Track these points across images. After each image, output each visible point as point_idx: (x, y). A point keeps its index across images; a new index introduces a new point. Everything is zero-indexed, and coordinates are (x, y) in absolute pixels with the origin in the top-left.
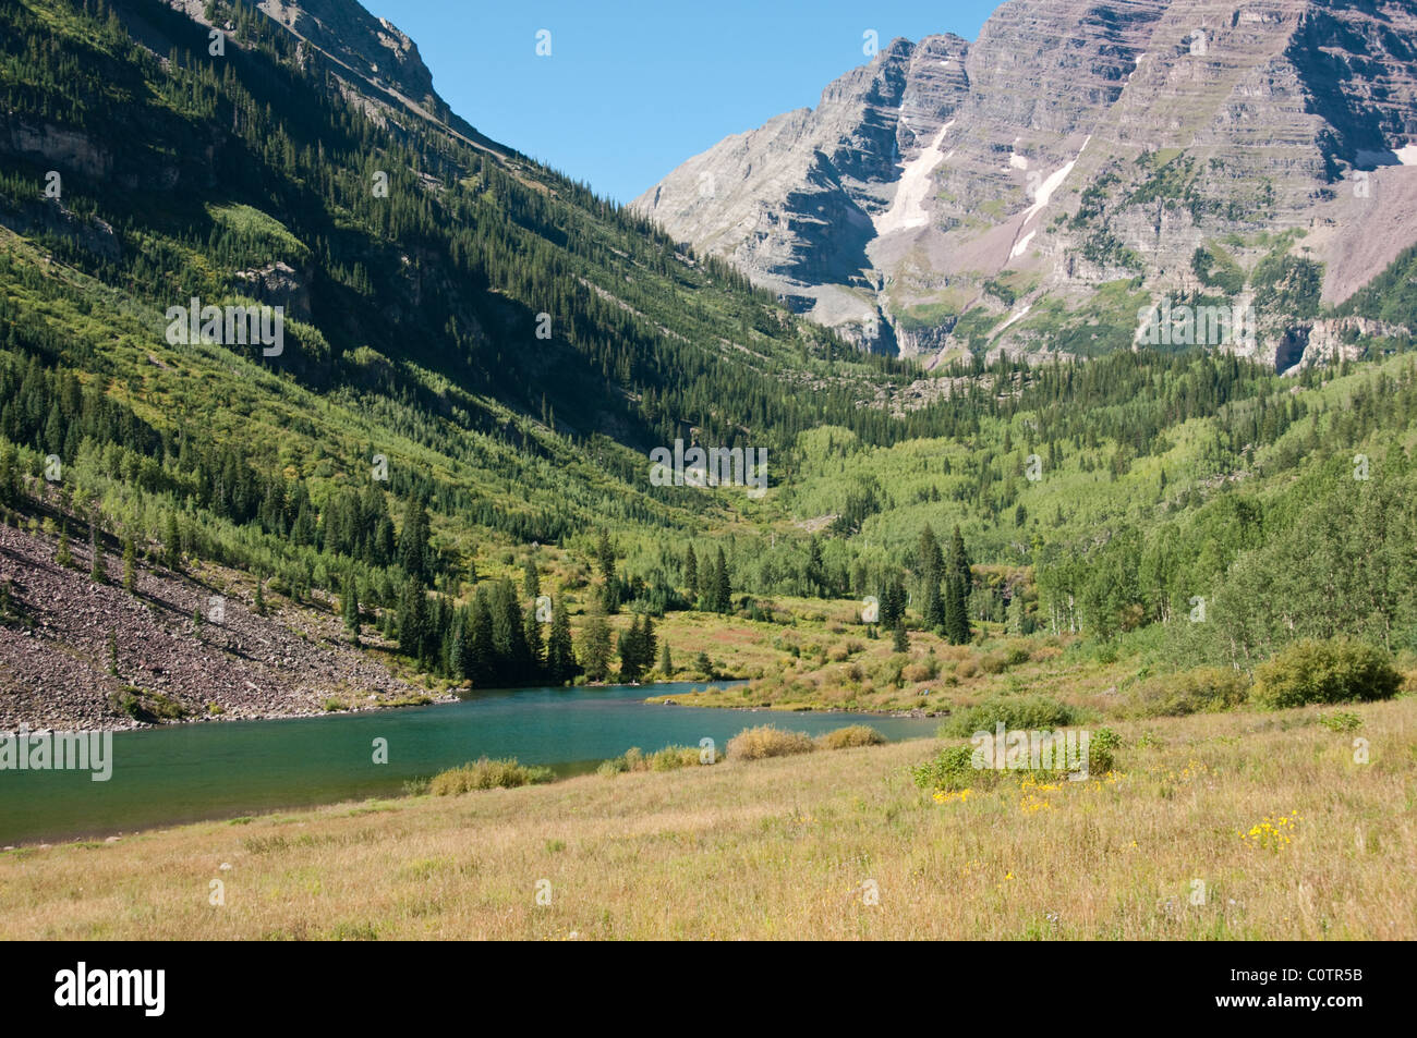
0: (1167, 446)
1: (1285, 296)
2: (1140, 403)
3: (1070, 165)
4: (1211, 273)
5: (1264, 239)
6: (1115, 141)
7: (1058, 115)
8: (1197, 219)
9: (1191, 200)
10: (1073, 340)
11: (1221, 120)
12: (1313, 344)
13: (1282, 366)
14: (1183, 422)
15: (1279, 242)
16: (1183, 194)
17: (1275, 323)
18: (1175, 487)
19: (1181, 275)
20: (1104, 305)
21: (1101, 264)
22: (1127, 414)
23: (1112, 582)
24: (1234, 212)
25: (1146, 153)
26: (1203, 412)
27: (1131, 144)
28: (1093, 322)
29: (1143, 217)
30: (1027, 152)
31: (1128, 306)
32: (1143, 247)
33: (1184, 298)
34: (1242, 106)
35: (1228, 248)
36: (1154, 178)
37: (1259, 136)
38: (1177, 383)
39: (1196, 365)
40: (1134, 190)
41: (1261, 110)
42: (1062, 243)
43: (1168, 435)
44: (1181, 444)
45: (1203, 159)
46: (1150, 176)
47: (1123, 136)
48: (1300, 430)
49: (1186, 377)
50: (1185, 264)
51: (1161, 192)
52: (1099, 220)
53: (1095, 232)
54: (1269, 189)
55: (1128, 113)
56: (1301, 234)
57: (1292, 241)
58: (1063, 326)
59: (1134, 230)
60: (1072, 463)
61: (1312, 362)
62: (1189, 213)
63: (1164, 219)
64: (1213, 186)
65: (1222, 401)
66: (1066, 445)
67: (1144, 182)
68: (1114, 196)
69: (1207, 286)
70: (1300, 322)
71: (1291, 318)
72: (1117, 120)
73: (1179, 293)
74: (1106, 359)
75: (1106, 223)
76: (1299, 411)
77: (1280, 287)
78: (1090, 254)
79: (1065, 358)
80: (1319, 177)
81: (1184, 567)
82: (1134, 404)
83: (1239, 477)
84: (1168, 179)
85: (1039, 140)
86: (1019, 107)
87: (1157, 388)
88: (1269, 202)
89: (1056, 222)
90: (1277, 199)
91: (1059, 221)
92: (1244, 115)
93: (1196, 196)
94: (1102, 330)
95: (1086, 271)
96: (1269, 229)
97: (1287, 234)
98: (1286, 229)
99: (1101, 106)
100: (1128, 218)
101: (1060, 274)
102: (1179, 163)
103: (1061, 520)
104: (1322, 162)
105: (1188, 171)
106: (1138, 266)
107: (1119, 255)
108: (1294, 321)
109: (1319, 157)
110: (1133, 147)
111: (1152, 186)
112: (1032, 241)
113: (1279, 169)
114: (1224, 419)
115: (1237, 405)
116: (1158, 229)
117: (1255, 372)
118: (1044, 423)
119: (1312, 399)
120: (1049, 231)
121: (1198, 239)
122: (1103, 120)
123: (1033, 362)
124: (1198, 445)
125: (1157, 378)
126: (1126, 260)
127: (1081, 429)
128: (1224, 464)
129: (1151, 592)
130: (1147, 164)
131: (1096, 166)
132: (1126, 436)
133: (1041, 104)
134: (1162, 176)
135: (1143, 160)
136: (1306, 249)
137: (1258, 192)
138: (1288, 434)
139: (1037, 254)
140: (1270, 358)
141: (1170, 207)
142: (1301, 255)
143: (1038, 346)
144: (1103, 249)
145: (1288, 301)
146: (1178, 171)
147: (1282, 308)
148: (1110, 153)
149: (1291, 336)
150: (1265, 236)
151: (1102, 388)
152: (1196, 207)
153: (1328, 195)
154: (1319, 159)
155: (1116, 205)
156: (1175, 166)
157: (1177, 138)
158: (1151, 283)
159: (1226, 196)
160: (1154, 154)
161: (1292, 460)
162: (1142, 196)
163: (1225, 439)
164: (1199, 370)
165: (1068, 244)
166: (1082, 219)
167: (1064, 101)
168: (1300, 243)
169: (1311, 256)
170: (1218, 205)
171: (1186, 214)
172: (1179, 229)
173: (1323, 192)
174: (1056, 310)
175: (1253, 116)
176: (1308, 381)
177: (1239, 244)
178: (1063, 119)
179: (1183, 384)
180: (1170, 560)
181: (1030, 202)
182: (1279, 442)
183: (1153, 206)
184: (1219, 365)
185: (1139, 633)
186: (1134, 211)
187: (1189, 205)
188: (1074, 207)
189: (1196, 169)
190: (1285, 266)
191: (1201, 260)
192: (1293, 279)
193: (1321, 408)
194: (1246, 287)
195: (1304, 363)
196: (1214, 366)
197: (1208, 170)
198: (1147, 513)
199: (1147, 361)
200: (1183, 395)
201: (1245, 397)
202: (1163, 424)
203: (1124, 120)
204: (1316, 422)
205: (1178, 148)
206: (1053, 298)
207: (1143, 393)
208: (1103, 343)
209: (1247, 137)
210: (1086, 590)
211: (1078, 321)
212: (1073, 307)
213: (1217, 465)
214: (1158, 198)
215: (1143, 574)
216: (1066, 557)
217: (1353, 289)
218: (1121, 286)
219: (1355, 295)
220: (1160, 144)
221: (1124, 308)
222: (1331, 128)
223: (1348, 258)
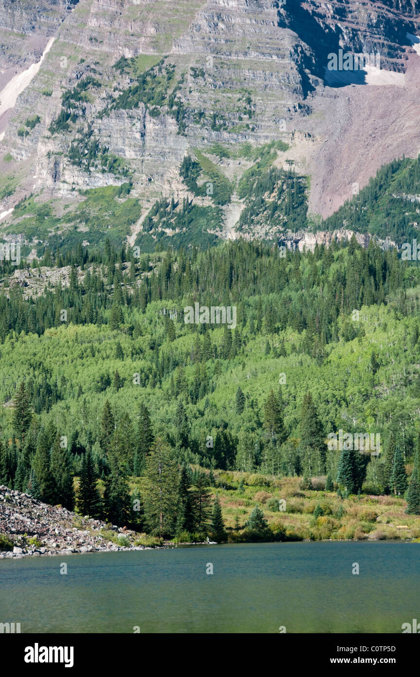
1: (275, 208)
4: (200, 182)
5: (247, 151)
6: (87, 44)
8: (182, 127)
9: (175, 108)
11: (199, 29)
15: (262, 154)
16: (166, 101)
17: (267, 234)
19: (170, 182)
20: (93, 211)
21: (87, 169)
24: (217, 122)
25: (124, 59)
27: (105, 48)
28: (84, 228)
29: (128, 122)
32: (130, 154)
34: (219, 16)
35: (213, 158)
36: (136, 84)
37: (236, 47)
40: (116, 95)
42: (42, 145)
45: (185, 67)
46: (131, 81)
47: (93, 40)
50: (174, 172)
51: (145, 99)
53: (78, 135)
54: (249, 101)
56: (284, 147)
57: (275, 154)
58: (52, 231)
59: (120, 135)
62: (174, 121)
63: (150, 126)
64: (196, 94)
67: (127, 87)
68: (96, 101)
69: (197, 195)
71: (282, 229)
73: (169, 201)
75: (89, 126)
77: (270, 198)
78: (75, 158)
84: (150, 86)
88: (250, 114)
89: (28, 125)
90: (258, 112)
91: (32, 124)
92: (221, 25)
93: (180, 104)
94: (94, 237)
95: (72, 175)
97: (270, 146)
98: (268, 141)
100: (112, 123)
101: (43, 177)
102: (160, 70)
104: (299, 78)
105: (169, 79)
106: (125, 173)
107: (105, 160)
109: (295, 71)
110: (108, 52)
111: (136, 90)
113: (259, 82)
116: (143, 135)
120: (21, 133)
121: (184, 149)
126: (113, 166)
130: (126, 69)
134: (144, 82)
135: (122, 65)
136: (290, 162)
137: (239, 104)
141: (155, 114)
142: (286, 167)
144: (87, 153)
145: (277, 213)
146: (160, 77)
147: (272, 220)
148: (80, 57)
150: (249, 147)
152: (180, 114)
155: (100, 108)
157: (155, 44)
158: (139, 191)
159: (209, 105)
160: (132, 60)
162: (126, 102)
165: (49, 147)
168: (283, 155)
169: (295, 168)
170: (202, 115)
171: (171, 121)
172: (164, 136)
173: (300, 106)
174: (43, 213)
177: (224, 154)
183: (138, 112)
186: (118, 116)
187: (173, 113)
189: (177, 77)
190: (273, 177)
191: (189, 169)
192: (281, 191)
194: (234, 197)
197: (189, 78)
205: (158, 54)
206: (38, 202)
209: (225, 47)
212: (61, 212)
214: (141, 105)
217: (338, 203)
218: (110, 192)
219: (341, 209)
220: (136, 51)
221: (114, 215)
222: (303, 44)
223: (331, 172)
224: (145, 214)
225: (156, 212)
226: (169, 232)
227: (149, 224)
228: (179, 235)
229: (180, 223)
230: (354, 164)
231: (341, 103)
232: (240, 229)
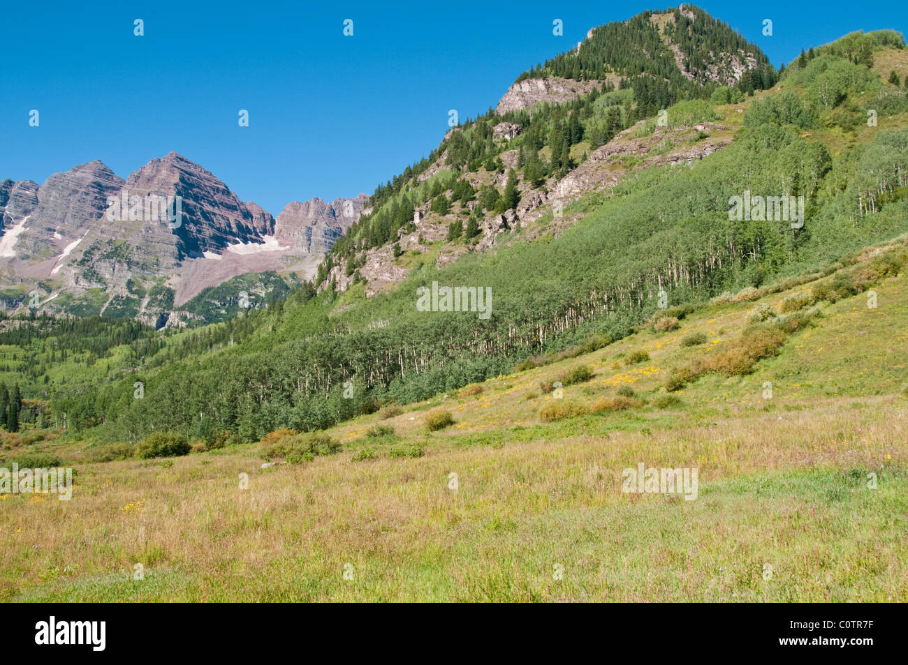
0: (111, 355)
1: (161, 301)
2: (102, 337)
3: (79, 241)
4: (134, 289)
5: (154, 279)
6: (99, 234)
7: (76, 220)
8: (129, 268)
9: (127, 260)
10: (75, 310)
11: (141, 232)
12: (170, 320)
13: (158, 327)
14: (118, 345)
15: (160, 280)
16: (124, 258)
17: (156, 311)
18: (113, 371)
19: (122, 288)
20: (90, 297)
21: (90, 281)
22: (96, 341)
23: (83, 408)
24: (144, 267)
25: (111, 240)
26: (126, 342)
27: (104, 236)
28: (85, 303)
29: (108, 264)
30: (62, 233)
31: (100, 298)
32: (107, 276)
33: (122, 298)
34: (149, 228)
35: (140, 280)
36: (114, 250)
37: (155, 240)
38: (117, 330)
39: (125, 324)
40: (105, 253)
41: (156, 230)
42: (74, 270)
43: (112, 350)
44: (116, 354)
45: (134, 245)
46: (112, 249)
47: (102, 232)
48: (163, 352)
49: (121, 329)
50: (124, 284)
51: (116, 256)
52: (90, 263)
53: (88, 268)
54: (157, 260)
55: (105, 224)
56: (169, 278)
57: (165, 281)
58: (72, 304)
59: (104, 269)
60: (71, 359)
61: (169, 327)
62: (127, 265)
63: (117, 266)
64: (137, 256)
65: (134, 339)
66: (69, 352)
67: (110, 251)
68: (97, 255)
69: (132, 294)
70: (166, 311)
71: (162, 309)
72: (100, 225)
73: (120, 295)
74: (89, 318)
75: (93, 265)
76: (163, 345)
77: (159, 297)
78: (85, 276)
79: (71, 317)
80: (176, 258)
81: (113, 403)
82: (99, 337)
83: (138, 368)
84: (119, 251)
85: (67, 229)
86: (59, 214)
87: (109, 331)
88: (157, 265)
89: (72, 262)
90: (160, 264)
91: (73, 262)
92: (150, 231)
93: (130, 259)
94: (88, 307)
95: (83, 283)
96: (157, 275)
97: (163, 278)
98: (163, 276)
99: (94, 219)
100: (102, 264)
101: (72, 282)
102: (124, 246)
103: (64, 382)
104: (178, 253)
105: (127, 249)
106: (105, 283)
107: (97, 278)
108: (164, 311)
110: (106, 238)
111: (112, 253)
112: (61, 268)
113: (162, 253)
114: (134, 345)
115: (139, 341)
116: (114, 270)
117: (148, 329)
118: (60, 342)
119: (168, 341)
120: (69, 265)
121: (129, 276)
122: (94, 225)
123: (58, 317)
124: (123, 355)
125: (109, 328)
126: (100, 280)
127: (76, 345)
128: (133, 363)
129: (99, 413)
130: (111, 244)
131: (90, 243)
132: (95, 349)
133: (69, 215)
134: (117, 250)
135: (110, 242)
136: (170, 284)
137: (153, 261)
138: (158, 353)
139: (63, 274)
140: (154, 323)
141: (119, 262)
142: (168, 286)
143: (60, 311)
144: (90, 275)
145: (162, 303)
146: (123, 248)
147: (159, 305)
148: (96, 238)
149: (162, 316)
150: (155, 277)
151: (86, 329)
152: (130, 263)
153: (180, 266)
154: (176, 251)
155: (98, 258)
156: (122, 246)
157: (124, 236)
158: (109, 291)
159: (141, 260)
160: (114, 241)
161: (159, 363)
162: (108, 256)
163: (134, 353)
164: (126, 326)
165: (76, 271)
166: (83, 262)
167: (79, 215)
168: (168, 281)
169: (171, 287)
170: (138, 264)
171: (125, 265)
172: (122, 271)
173: (177, 264)
174: (70, 297)
175: (154, 232)
176: (167, 334)
177: (145, 279)
178: (78, 222)
179: (119, 331)
180: (109, 400)
181: (61, 252)
182: (154, 356)
183: (113, 261)
184: (134, 325)
185: (93, 429)
186: (105, 262)
187: (127, 262)
188: (80, 257)
189: (130, 249)
190: (162, 289)
191: (130, 284)
192: (164, 295)
193: (171, 344)
194: (147, 296)
195: (166, 327)
196: (132, 325)
197: (135, 250)
198: (101, 381)
199: (106, 321)
200: (119, 335)
201: (143, 338)
202: (110, 346)
203: (103, 226)
204: (169, 350)
205: (124, 240)
206: (68, 292)
207: (103, 333)
208: (88, 312)
209: (151, 240)
210: (72, 411)
211: (78, 302)
212: (77, 296)
213: (130, 363)
214: (115, 258)
215: (97, 405)
216: (65, 398)
217: (186, 301)
218: (98, 290)
219: (186, 304)
220: (117, 237)
221: (98, 299)
222: (181, 241)
223: (185, 289)
224: (110, 299)
225: (114, 299)
226: (119, 307)
227: (111, 303)
228: (123, 309)
229: (123, 304)
230: (194, 288)
231: (194, 264)
232: (146, 308)
